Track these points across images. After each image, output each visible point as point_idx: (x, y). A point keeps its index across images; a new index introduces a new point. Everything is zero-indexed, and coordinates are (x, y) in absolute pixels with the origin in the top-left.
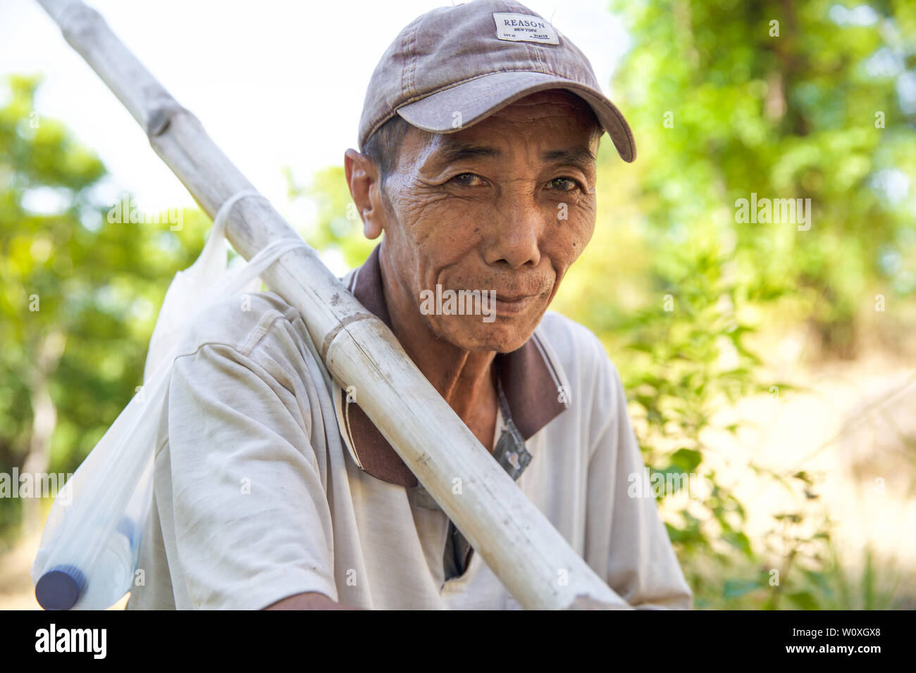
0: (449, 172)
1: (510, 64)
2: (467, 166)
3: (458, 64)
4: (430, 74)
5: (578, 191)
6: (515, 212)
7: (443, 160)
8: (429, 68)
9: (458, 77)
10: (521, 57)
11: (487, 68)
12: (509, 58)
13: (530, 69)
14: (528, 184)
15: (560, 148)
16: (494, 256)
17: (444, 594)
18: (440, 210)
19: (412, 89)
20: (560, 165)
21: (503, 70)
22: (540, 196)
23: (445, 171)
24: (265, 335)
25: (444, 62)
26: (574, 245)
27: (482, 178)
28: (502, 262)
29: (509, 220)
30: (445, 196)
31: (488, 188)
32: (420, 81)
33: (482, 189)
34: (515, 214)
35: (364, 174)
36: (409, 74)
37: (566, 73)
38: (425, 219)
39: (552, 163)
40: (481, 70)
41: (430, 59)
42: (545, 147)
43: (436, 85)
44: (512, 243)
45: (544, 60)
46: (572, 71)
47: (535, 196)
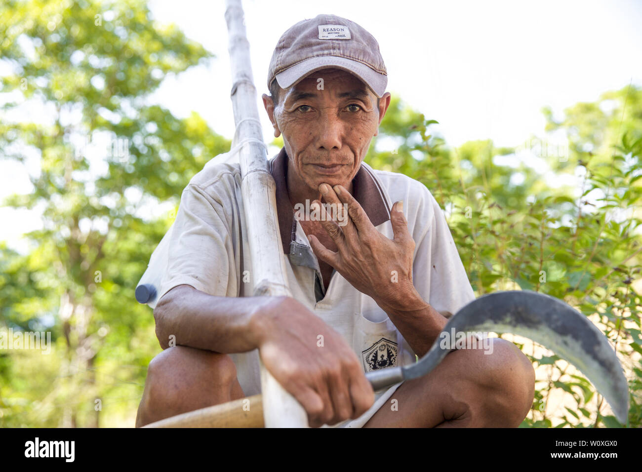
0: (295, 105)
1: (321, 52)
2: (304, 102)
3: (299, 54)
4: (287, 58)
5: (361, 111)
6: (326, 124)
7: (293, 100)
8: (288, 55)
9: (298, 60)
10: (327, 48)
11: (310, 55)
12: (322, 49)
13: (330, 54)
14: (334, 109)
15: (347, 91)
16: (318, 145)
17: (317, 309)
18: (293, 125)
19: (280, 66)
20: (349, 99)
21: (318, 56)
22: (341, 115)
23: (294, 105)
24: (217, 181)
25: (294, 52)
26: (360, 139)
27: (312, 108)
28: (322, 148)
29: (323, 127)
30: (294, 118)
31: (315, 112)
32: (284, 62)
33: (312, 113)
34: (326, 125)
35: (271, 106)
36: (280, 58)
37: (350, 55)
38: (287, 129)
39: (345, 98)
40: (307, 56)
41: (289, 50)
42: (339, 91)
43: (289, 64)
44: (324, 139)
45: (339, 49)
46: (355, 53)
47: (338, 115)
